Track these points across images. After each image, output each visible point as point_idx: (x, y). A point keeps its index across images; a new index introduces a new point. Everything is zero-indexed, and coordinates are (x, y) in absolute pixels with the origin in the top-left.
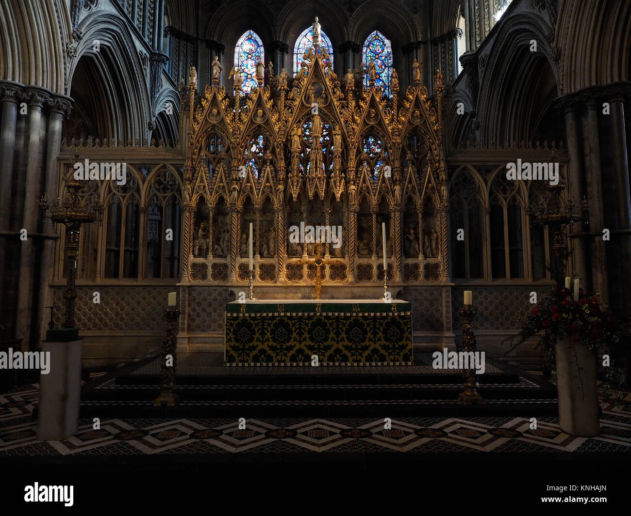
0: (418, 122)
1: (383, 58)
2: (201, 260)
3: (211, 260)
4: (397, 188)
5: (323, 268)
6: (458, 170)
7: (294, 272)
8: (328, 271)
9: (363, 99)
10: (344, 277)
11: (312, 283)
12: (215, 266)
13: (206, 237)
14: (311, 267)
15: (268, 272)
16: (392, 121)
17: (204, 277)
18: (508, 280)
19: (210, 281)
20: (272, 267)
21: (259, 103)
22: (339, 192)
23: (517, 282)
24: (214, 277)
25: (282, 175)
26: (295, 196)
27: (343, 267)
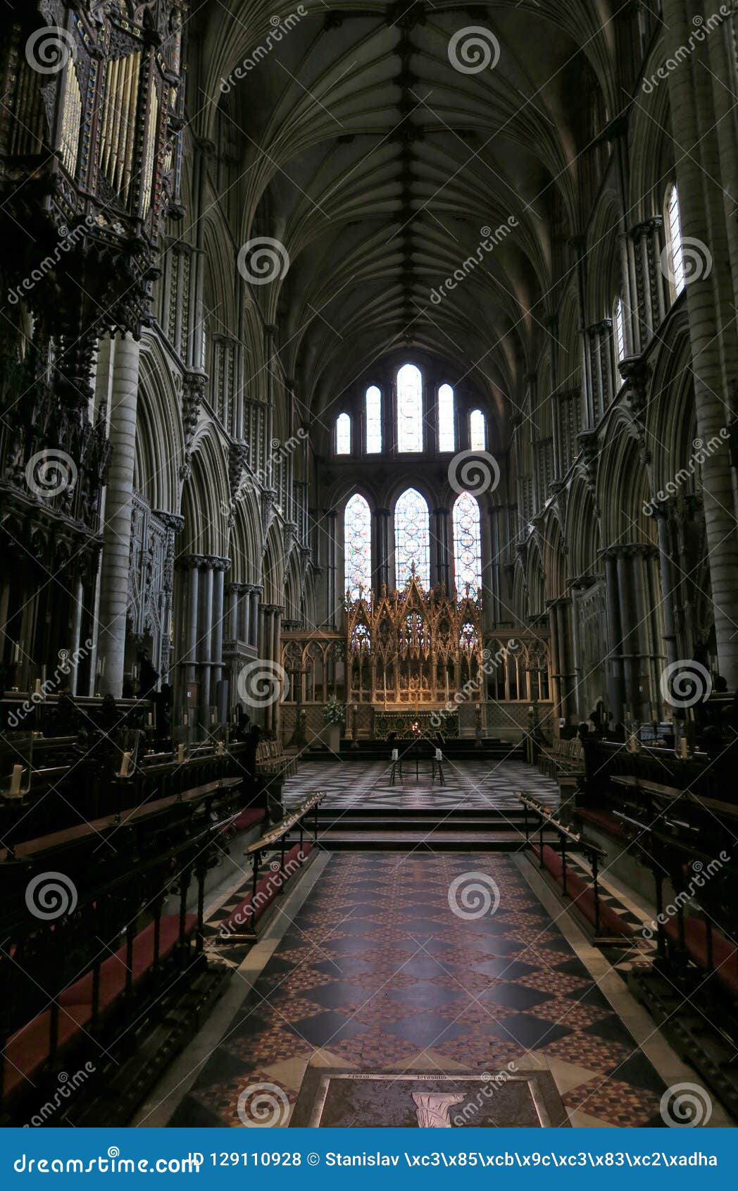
0: (469, 616)
1: (471, 515)
2: (356, 691)
3: (362, 691)
4: (457, 652)
5: (419, 695)
6: (490, 642)
7: (404, 697)
8: (421, 696)
9: (439, 604)
10: (430, 699)
11: (414, 703)
12: (364, 695)
13: (358, 679)
14: (413, 694)
15: (392, 697)
16: (454, 616)
17: (358, 700)
18: (518, 701)
19: (362, 702)
20: (393, 695)
21: (384, 608)
22: (426, 655)
23: (524, 701)
24: (363, 700)
25: (397, 646)
26: (404, 658)
27: (429, 694)
